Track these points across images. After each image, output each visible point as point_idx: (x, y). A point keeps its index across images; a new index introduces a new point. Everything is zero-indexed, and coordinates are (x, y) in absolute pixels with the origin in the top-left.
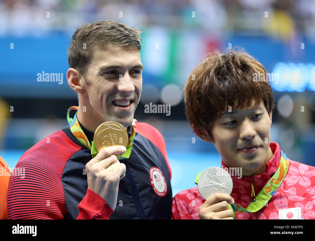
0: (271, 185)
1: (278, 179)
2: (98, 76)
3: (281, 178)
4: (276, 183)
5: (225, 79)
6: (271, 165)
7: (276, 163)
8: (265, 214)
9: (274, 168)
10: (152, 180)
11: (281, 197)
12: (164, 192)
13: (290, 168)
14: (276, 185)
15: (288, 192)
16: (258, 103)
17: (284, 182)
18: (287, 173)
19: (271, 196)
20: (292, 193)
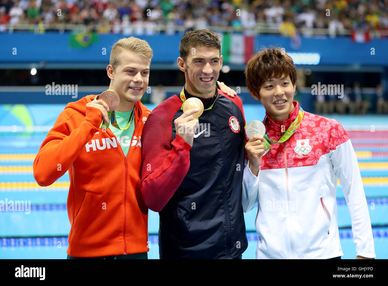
0: (293, 127)
1: (297, 123)
2: (192, 64)
3: (299, 123)
4: (295, 125)
5: (268, 62)
6: (293, 115)
7: (296, 114)
8: (289, 143)
9: (294, 116)
10: (230, 123)
11: (298, 133)
12: (238, 130)
13: (305, 116)
14: (295, 127)
15: (302, 130)
16: (286, 76)
17: (301, 124)
18: (303, 119)
19: (293, 133)
20: (305, 130)
